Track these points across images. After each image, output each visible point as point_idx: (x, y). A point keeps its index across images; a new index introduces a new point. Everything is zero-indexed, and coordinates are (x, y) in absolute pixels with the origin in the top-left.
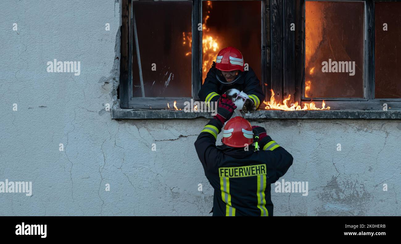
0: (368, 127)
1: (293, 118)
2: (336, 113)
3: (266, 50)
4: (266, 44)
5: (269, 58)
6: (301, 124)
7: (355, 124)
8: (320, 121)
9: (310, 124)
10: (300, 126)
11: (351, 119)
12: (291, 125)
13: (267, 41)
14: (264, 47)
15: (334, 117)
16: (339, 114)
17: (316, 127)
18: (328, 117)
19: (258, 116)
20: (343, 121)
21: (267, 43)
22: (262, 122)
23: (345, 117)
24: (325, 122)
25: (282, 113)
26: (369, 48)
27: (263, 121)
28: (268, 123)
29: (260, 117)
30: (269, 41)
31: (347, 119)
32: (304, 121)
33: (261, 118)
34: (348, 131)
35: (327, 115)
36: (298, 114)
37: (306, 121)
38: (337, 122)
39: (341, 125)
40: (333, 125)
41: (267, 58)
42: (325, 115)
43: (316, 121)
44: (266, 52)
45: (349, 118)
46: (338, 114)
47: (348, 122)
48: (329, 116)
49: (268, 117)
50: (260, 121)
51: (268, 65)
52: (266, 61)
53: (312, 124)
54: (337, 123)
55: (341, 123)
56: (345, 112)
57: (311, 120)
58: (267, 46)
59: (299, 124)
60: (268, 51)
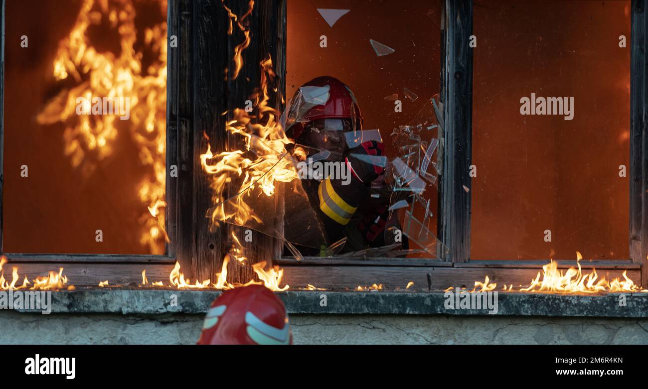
0: (457, 337)
2: (373, 300)
3: (180, 125)
4: (180, 109)
5: (186, 145)
7: (421, 329)
8: (328, 321)
9: (300, 328)
11: (413, 316)
13: (182, 101)
14: (173, 117)
15: (366, 311)
16: (382, 301)
17: (316, 337)
18: (350, 310)
19: (161, 305)
20: (389, 320)
21: (182, 107)
22: (172, 322)
23: (396, 310)
24: (341, 322)
26: (456, 123)
27: (172, 319)
28: (184, 326)
29: (164, 310)
30: (187, 100)
31: (402, 315)
33: (168, 312)
35: (348, 305)
38: (375, 324)
39: (384, 331)
40: (364, 332)
41: (183, 149)
42: (343, 303)
43: (317, 320)
44: (181, 131)
45: (407, 312)
46: (378, 302)
47: (403, 323)
48: (353, 307)
49: (187, 308)
50: (165, 320)
51: (184, 168)
52: (180, 155)
53: (305, 328)
54: (374, 327)
55: (383, 327)
56: (396, 297)
57: (305, 319)
60: (184, 128)
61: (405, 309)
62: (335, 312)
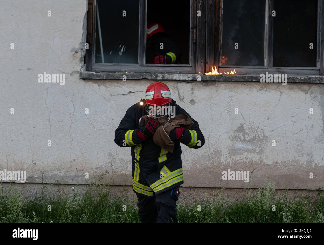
0: (267, 87)
1: (212, 80)
2: (244, 77)
3: (194, 30)
6: (218, 84)
7: (258, 85)
8: (232, 83)
9: (224, 85)
10: (217, 86)
11: (255, 82)
12: (211, 86)
13: (194, 23)
14: (192, 28)
15: (242, 80)
16: (246, 78)
17: (229, 87)
18: (238, 80)
19: (187, 78)
20: (249, 83)
21: (194, 25)
22: (190, 83)
23: (250, 80)
24: (236, 83)
25: (204, 77)
26: (269, 30)
27: (190, 82)
28: (193, 83)
29: (188, 79)
30: (196, 23)
31: (252, 81)
32: (221, 82)
33: (189, 80)
34: (252, 90)
35: (237, 79)
36: (216, 77)
37: (222, 82)
38: (245, 84)
39: (247, 86)
40: (242, 86)
41: (194, 36)
42: (236, 78)
43: (229, 83)
44: (194, 31)
46: (245, 78)
47: (252, 83)
48: (239, 79)
49: (194, 79)
50: (188, 82)
51: (195, 41)
52: (194, 38)
53: (226, 85)
55: (247, 84)
56: (250, 76)
57: (226, 82)
58: (194, 27)
59: (216, 85)
60: (195, 31)
61: (253, 80)
62: (234, 80)
